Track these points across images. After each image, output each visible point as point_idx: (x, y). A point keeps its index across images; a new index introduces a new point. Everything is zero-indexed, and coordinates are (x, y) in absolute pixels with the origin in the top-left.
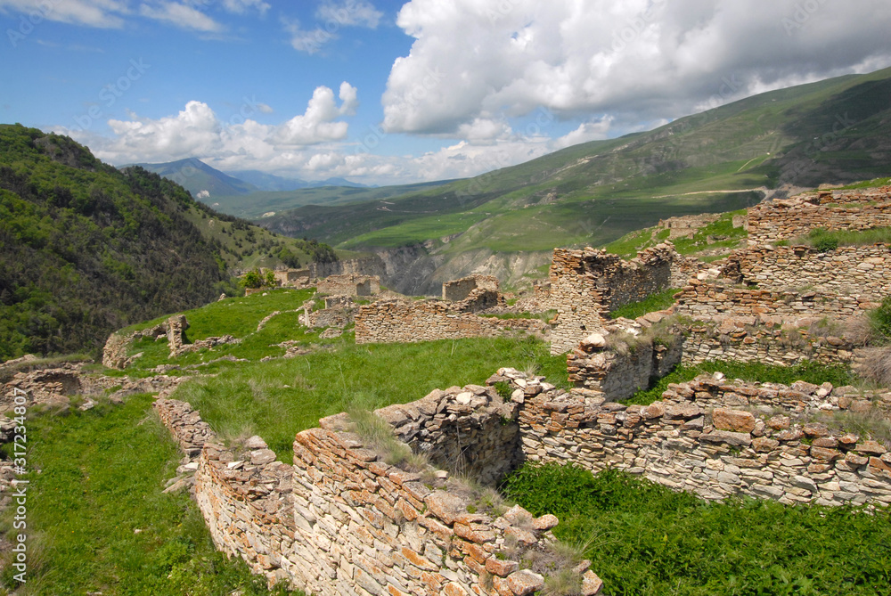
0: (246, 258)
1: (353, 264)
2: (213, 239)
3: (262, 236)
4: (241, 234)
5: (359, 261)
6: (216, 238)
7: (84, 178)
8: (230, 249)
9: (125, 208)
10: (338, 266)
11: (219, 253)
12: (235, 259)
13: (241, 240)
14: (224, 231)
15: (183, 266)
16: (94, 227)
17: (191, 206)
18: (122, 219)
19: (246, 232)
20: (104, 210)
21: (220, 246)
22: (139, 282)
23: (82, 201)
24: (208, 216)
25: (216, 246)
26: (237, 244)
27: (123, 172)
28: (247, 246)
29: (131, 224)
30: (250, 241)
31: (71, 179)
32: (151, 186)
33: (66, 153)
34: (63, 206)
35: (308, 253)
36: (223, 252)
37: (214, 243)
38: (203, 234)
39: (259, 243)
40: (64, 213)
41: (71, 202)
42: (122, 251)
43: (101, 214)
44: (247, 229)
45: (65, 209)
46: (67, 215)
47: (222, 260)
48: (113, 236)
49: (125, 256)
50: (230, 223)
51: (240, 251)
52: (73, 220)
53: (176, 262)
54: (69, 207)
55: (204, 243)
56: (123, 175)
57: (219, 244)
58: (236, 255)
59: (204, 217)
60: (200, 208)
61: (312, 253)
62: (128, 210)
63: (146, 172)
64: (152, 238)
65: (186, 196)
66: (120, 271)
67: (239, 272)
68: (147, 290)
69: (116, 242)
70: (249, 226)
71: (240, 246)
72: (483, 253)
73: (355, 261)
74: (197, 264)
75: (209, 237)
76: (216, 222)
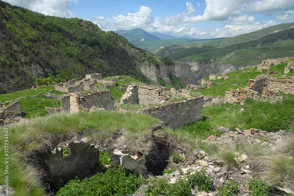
0: (142, 62)
1: (179, 66)
2: (132, 56)
3: (148, 55)
4: (142, 54)
5: (181, 65)
6: (133, 55)
7: (92, 35)
8: (137, 59)
9: (103, 45)
10: (174, 67)
11: (133, 60)
12: (139, 62)
13: (141, 56)
14: (136, 53)
15: (120, 64)
16: (92, 51)
17: (127, 44)
18: (102, 48)
19: (143, 54)
20: (96, 45)
21: (134, 58)
22: (103, 69)
23: (90, 42)
24: (132, 48)
25: (133, 58)
26: (140, 58)
27: (107, 33)
28: (143, 58)
29: (104, 50)
30: (144, 57)
31: (88, 35)
32: (115, 37)
33: (89, 26)
34: (84, 44)
35: (163, 62)
36: (135, 60)
37: (132, 57)
38: (129, 54)
39: (147, 57)
40: (84, 46)
41: (86, 43)
42: (100, 59)
43: (95, 46)
44: (144, 52)
45: (84, 45)
46: (85, 46)
47: (134, 63)
48: (99, 53)
49: (101, 60)
50: (138, 50)
51: (141, 60)
52: (86, 48)
53: (117, 63)
54: (86, 44)
55: (129, 57)
56: (106, 34)
57: (134, 57)
58: (139, 61)
59: (131, 48)
60: (130, 45)
61: (164, 62)
62: (104, 45)
63: (114, 33)
64: (111, 55)
65: (125, 41)
66: (98, 65)
67: (139, 67)
68: (106, 72)
69: (99, 56)
70: (145, 52)
71: (141, 58)
72: (229, 64)
73: (180, 65)
74: (124, 64)
75: (131, 55)
76: (134, 50)
